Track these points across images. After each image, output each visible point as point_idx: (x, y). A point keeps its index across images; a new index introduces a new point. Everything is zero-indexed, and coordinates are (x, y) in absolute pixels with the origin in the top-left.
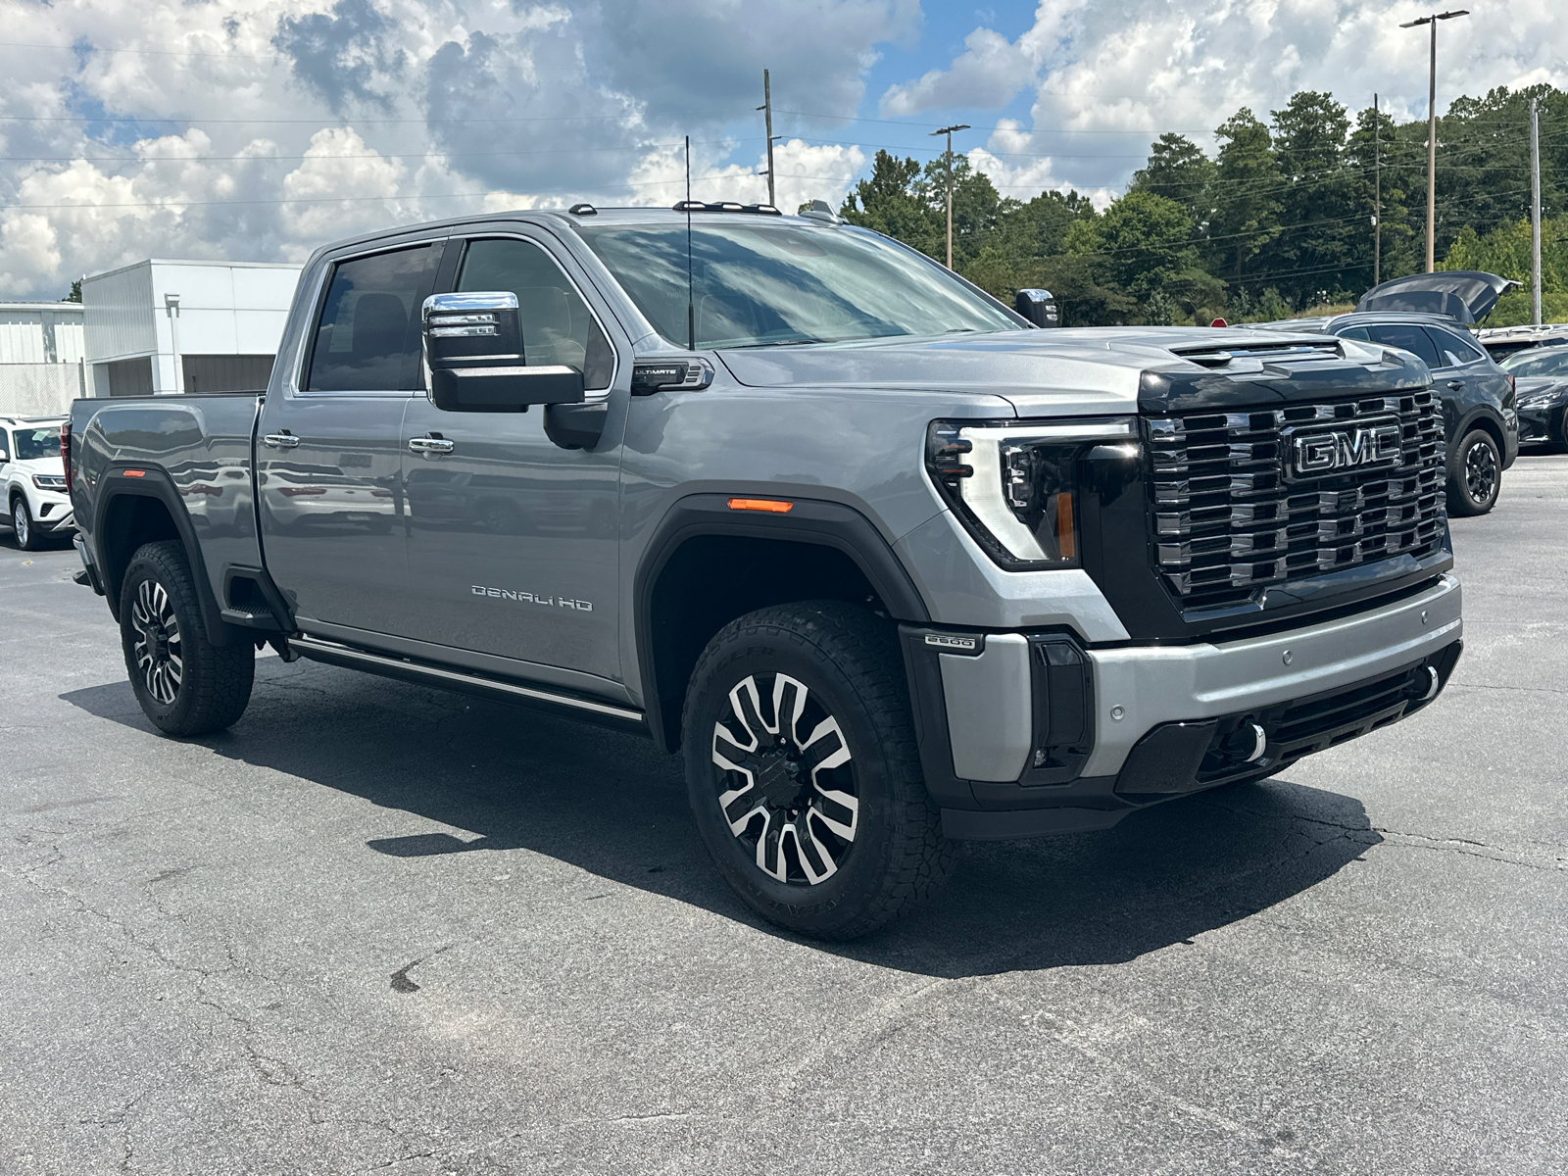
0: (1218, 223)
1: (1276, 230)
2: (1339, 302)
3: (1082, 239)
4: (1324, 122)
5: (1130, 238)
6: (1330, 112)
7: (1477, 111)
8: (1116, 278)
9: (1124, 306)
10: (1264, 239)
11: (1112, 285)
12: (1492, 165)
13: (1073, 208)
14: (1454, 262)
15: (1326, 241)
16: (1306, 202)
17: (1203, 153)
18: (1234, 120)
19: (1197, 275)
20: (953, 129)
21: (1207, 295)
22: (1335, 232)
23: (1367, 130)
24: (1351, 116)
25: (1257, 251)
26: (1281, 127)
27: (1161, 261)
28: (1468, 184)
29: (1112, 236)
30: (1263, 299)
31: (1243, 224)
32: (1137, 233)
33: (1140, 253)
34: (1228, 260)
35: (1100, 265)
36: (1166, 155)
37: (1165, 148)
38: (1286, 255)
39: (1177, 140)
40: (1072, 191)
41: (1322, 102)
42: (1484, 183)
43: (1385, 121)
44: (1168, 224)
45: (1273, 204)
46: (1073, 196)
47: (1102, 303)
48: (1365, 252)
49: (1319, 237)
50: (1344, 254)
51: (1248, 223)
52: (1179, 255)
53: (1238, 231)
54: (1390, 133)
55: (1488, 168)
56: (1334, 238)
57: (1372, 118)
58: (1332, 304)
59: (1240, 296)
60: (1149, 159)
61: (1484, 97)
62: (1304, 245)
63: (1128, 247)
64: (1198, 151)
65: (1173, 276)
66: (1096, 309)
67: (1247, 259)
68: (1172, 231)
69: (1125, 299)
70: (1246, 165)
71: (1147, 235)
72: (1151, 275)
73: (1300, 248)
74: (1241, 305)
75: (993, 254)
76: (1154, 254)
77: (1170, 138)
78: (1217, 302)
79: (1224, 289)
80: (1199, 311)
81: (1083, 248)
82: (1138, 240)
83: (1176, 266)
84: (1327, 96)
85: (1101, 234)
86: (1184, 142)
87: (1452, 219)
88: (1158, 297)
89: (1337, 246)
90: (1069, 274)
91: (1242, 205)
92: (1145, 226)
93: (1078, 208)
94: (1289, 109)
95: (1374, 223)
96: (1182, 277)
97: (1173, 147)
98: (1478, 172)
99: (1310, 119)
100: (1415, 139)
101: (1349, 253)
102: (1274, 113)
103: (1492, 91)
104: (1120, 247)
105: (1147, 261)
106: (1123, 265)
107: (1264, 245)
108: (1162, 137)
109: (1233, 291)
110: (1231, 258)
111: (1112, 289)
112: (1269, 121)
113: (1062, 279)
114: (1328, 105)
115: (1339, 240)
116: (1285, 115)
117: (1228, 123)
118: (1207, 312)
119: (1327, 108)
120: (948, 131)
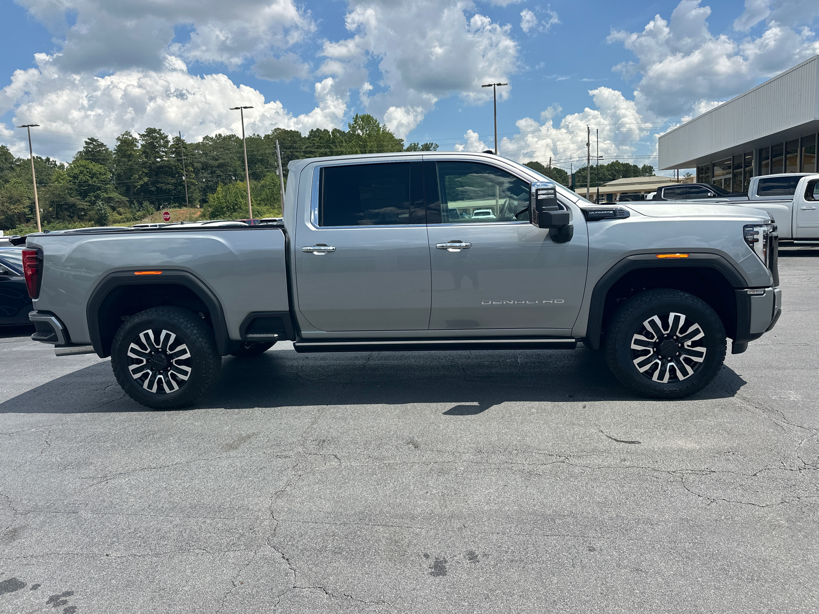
0: (120, 175)
1: (146, 179)
2: (173, 208)
3: (61, 177)
4: (160, 140)
5: (84, 178)
6: (161, 136)
7: (212, 142)
8: (80, 194)
9: (85, 206)
10: (141, 182)
11: (78, 197)
12: (221, 161)
13: (48, 164)
14: (218, 194)
15: (166, 185)
16: (156, 169)
17: (107, 147)
18: (123, 135)
19: (115, 195)
20: (30, 126)
21: (121, 203)
22: (169, 181)
23: (177, 144)
24: (170, 138)
25: (139, 187)
26: (143, 140)
27: (99, 189)
28: (212, 167)
29: (75, 177)
30: (143, 205)
31: (132, 176)
32: (87, 177)
33: (89, 185)
34: (127, 190)
35: (71, 189)
36: (92, 146)
37: (90, 143)
38: (151, 189)
39: (96, 141)
40: (47, 157)
41: (158, 132)
42: (218, 167)
43: (183, 142)
44: (100, 174)
45: (144, 169)
46: (48, 160)
47: (74, 205)
48: (181, 189)
49: (163, 183)
50: (173, 190)
51: (134, 176)
52: (107, 186)
53: (130, 179)
54: (185, 146)
55: (219, 162)
56: (169, 184)
57: (178, 140)
58: (170, 208)
59: (134, 204)
60: (84, 147)
61: (214, 137)
62: (157, 185)
63: (83, 182)
64: (105, 146)
65: (105, 195)
66: (71, 207)
67: (135, 190)
68: (102, 177)
69: (85, 203)
70: (131, 153)
71: (92, 178)
72: (95, 194)
73: (156, 187)
74: (135, 207)
75: (17, 182)
76: (96, 186)
77: (92, 140)
78: (125, 206)
79: (127, 201)
80: (118, 209)
81: (62, 181)
82: (87, 179)
83: (106, 191)
84: (160, 130)
85: (70, 176)
86: (98, 142)
87: (209, 179)
88: (100, 203)
89: (170, 187)
90: (57, 192)
91: (131, 169)
92: (90, 174)
93: (51, 164)
94: (145, 134)
95: (184, 179)
96: (109, 196)
97: (94, 143)
98: (216, 163)
99: (153, 138)
100: (193, 149)
101: (175, 189)
102: (139, 134)
103: (216, 135)
104: (79, 182)
105: (94, 189)
106: (82, 189)
107: (142, 185)
108: (88, 139)
109: (131, 202)
110: (128, 189)
111: (78, 199)
112: (138, 137)
113: (54, 194)
114: (161, 133)
115: (171, 184)
116: (144, 136)
117: (121, 136)
118: (121, 210)
119: (161, 135)
120: (28, 126)
